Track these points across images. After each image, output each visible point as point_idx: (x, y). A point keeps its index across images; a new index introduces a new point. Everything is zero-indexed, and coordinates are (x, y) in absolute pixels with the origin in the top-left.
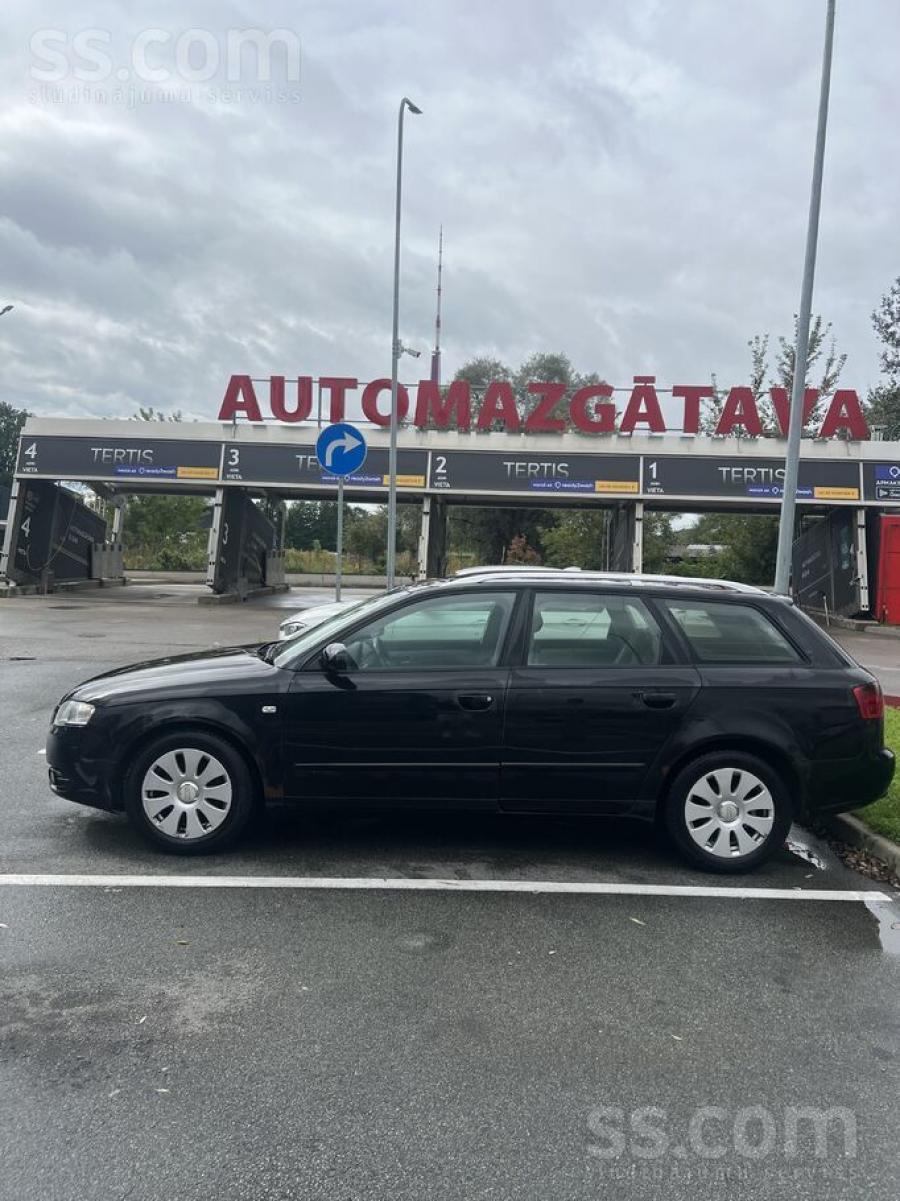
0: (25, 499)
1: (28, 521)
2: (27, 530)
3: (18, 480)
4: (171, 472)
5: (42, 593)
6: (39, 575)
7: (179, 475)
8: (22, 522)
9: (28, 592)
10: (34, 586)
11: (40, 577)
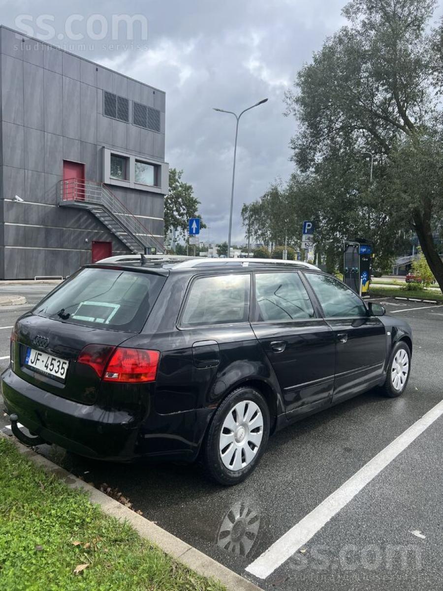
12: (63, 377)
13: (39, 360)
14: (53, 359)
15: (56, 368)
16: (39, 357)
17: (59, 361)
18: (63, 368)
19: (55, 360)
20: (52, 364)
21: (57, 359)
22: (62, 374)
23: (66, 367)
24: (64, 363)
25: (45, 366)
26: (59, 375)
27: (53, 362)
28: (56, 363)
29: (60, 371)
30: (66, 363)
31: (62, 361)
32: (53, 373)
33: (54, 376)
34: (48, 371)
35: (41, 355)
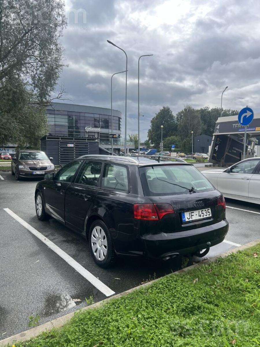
0: (217, 140)
1: (217, 146)
2: (217, 149)
3: (214, 135)
4: (254, 129)
5: (220, 167)
6: (220, 161)
7: (256, 130)
8: (215, 147)
9: (215, 166)
10: (218, 165)
11: (220, 162)
12: (211, 215)
13: (193, 215)
14: (202, 211)
15: (205, 214)
16: (192, 214)
17: (205, 210)
18: (208, 212)
19: (203, 211)
20: (202, 213)
21: (204, 210)
22: (209, 215)
23: (210, 211)
24: (208, 210)
25: (199, 216)
26: (208, 216)
27: (203, 212)
28: (204, 212)
29: (208, 214)
30: (209, 210)
31: (207, 210)
32: (205, 217)
33: (206, 218)
34: (202, 217)
35: (193, 212)
